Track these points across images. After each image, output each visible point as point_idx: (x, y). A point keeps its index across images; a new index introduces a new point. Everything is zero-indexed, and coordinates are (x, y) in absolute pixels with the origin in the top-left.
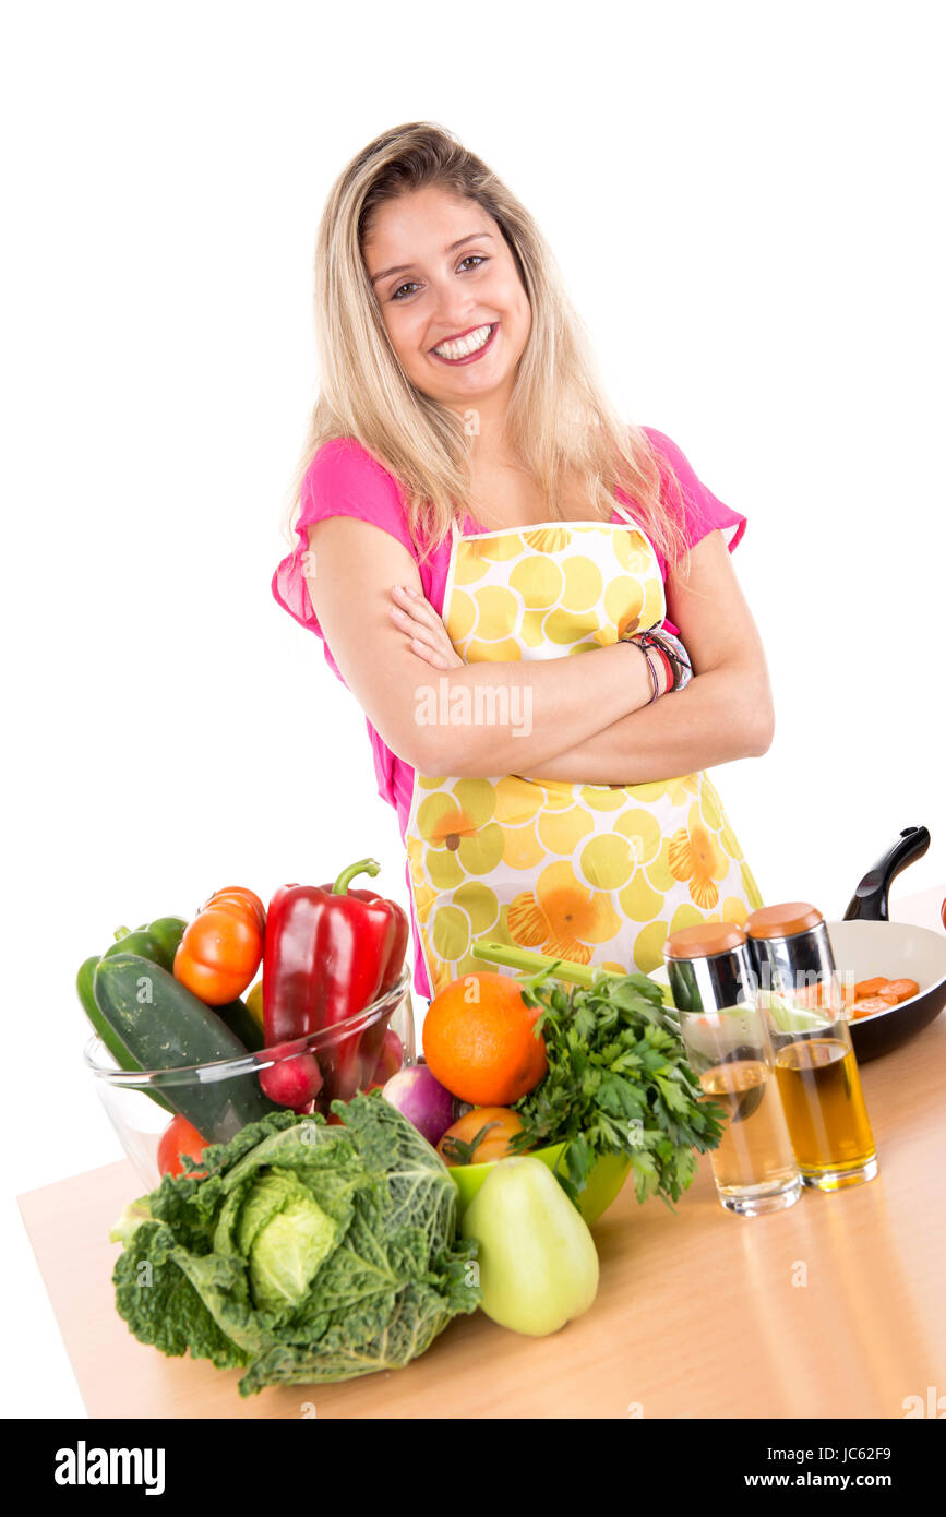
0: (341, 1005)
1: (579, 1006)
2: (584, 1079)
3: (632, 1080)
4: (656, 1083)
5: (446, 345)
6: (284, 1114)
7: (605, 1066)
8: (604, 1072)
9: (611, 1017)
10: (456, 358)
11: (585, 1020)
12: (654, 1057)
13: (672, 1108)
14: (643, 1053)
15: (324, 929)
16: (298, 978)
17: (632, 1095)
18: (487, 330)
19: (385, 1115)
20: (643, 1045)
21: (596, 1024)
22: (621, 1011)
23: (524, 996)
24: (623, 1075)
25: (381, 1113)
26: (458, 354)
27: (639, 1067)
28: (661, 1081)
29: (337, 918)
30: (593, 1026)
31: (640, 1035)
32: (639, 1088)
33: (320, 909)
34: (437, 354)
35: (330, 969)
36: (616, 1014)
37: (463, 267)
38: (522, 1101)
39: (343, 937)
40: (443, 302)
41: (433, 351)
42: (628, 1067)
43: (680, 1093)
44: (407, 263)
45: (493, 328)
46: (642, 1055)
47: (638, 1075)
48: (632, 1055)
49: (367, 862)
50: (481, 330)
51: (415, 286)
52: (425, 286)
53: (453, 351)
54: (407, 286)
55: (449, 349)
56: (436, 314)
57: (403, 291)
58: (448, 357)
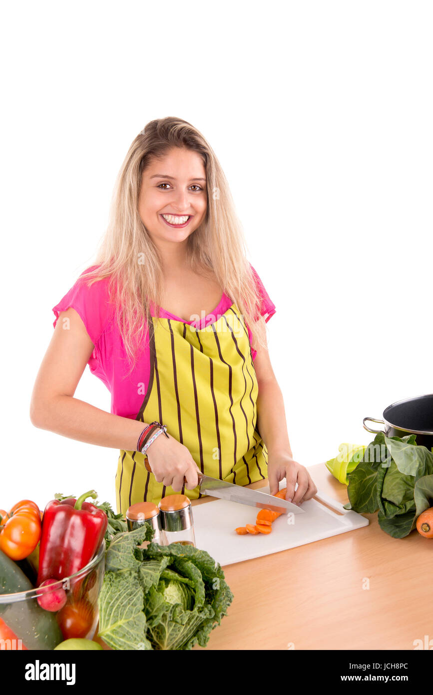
0: (77, 562)
5: (170, 216)
10: (171, 223)
18: (187, 218)
34: (163, 217)
37: (190, 188)
40: (180, 199)
41: (162, 215)
44: (173, 176)
45: (190, 217)
49: (92, 492)
51: (168, 186)
52: (173, 188)
53: (171, 220)
54: (165, 185)
55: (169, 218)
56: (173, 202)
57: (162, 186)
58: (168, 221)
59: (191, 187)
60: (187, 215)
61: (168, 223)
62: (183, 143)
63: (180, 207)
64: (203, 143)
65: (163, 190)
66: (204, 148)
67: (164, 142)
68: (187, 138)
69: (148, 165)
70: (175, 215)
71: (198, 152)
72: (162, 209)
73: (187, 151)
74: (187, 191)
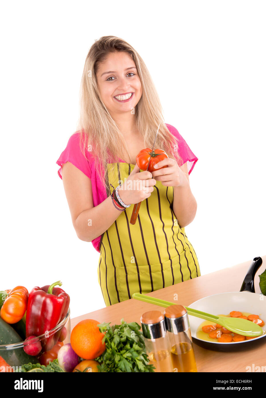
0: (48, 326)
1: (115, 334)
2: (115, 356)
3: (129, 360)
4: (135, 361)
5: (119, 96)
6: (28, 365)
7: (121, 355)
8: (121, 356)
9: (124, 339)
10: (121, 100)
11: (117, 339)
12: (135, 354)
13: (140, 369)
14: (132, 352)
15: (44, 304)
16: (37, 318)
17: (128, 365)
19: (57, 369)
20: (132, 350)
21: (120, 340)
22: (127, 337)
23: (100, 330)
24: (126, 359)
25: (56, 369)
26: (122, 99)
27: (131, 357)
28: (137, 360)
29: (48, 301)
30: (119, 341)
31: (131, 346)
32: (130, 363)
33: (44, 298)
35: (45, 316)
36: (125, 338)
37: (127, 76)
38: (98, 358)
39: (50, 307)
41: (114, 97)
42: (128, 357)
43: (142, 364)
45: (132, 94)
46: (131, 353)
47: (130, 359)
48: (129, 353)
49: (59, 282)
50: (130, 94)
51: (113, 78)
52: (116, 78)
53: (121, 98)
54: (111, 78)
55: (119, 98)
56: (119, 87)
57: (110, 79)
58: (119, 100)
59: (128, 74)
60: (130, 93)
61: (120, 101)
62: (115, 49)
63: (124, 88)
64: (127, 46)
65: (111, 81)
66: (129, 48)
67: (103, 52)
68: (117, 45)
69: (97, 69)
70: (122, 94)
71: (126, 52)
72: (113, 93)
73: (118, 52)
74: (126, 78)
